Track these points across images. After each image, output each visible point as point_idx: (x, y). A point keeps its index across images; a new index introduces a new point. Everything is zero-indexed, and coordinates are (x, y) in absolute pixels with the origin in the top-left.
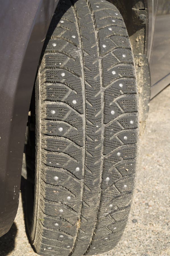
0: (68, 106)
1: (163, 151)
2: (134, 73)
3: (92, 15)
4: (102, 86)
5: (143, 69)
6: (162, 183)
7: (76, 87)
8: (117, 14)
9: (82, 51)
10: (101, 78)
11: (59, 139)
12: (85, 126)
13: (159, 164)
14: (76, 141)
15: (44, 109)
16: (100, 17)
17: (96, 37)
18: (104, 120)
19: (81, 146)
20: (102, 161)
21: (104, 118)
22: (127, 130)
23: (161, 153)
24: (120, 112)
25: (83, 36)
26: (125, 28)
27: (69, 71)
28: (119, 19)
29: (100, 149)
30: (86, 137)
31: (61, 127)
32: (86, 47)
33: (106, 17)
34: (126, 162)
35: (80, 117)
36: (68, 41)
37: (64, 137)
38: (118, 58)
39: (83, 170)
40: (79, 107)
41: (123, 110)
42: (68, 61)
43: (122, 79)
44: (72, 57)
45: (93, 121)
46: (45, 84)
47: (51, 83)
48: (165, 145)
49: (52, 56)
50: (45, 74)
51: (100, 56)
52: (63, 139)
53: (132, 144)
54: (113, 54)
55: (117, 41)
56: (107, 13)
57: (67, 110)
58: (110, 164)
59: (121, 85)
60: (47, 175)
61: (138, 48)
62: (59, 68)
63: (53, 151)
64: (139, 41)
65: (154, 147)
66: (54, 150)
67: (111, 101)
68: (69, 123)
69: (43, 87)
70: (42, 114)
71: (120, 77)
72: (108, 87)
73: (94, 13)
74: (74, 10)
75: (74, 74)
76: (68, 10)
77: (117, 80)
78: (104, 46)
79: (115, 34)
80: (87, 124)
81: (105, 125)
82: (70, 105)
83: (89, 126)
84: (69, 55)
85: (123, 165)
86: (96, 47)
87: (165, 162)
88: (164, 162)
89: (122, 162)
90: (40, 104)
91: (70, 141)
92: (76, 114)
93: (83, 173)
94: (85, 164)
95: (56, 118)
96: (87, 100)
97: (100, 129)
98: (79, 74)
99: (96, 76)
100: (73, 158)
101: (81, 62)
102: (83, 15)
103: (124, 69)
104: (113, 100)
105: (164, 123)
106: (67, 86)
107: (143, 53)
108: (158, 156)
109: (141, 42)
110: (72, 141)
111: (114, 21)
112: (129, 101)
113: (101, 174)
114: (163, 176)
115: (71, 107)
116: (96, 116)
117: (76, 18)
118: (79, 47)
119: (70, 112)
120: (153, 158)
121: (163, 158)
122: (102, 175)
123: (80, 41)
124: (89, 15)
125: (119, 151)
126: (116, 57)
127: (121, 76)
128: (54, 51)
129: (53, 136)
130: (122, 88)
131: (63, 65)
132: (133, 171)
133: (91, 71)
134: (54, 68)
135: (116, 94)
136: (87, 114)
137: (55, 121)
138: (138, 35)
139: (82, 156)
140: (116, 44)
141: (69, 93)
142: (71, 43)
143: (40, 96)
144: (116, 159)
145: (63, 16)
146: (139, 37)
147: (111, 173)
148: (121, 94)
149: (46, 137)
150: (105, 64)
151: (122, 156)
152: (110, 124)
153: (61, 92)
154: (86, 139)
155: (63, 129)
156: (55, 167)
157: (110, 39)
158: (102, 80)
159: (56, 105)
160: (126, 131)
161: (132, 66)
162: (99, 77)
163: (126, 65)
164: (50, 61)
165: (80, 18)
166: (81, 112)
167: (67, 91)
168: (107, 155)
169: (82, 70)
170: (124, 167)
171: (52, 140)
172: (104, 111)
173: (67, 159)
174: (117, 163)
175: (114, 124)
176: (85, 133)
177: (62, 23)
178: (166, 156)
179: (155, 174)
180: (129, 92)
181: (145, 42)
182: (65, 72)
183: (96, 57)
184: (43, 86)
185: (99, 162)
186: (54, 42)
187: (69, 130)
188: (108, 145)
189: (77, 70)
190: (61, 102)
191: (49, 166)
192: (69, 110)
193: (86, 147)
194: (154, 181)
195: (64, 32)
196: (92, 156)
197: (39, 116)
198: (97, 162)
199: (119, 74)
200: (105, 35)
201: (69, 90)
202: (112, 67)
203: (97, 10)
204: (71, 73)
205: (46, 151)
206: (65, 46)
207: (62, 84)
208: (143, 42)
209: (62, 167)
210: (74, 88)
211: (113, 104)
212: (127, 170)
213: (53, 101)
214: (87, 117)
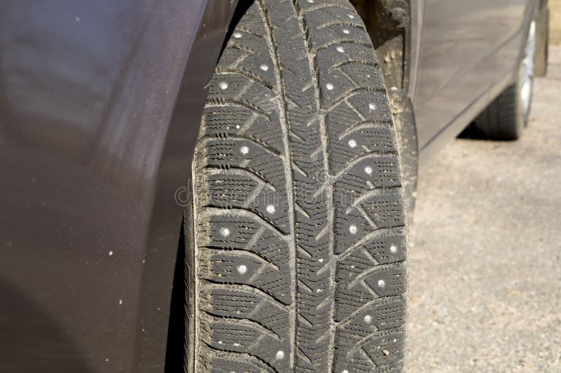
0: (256, 218)
1: (443, 288)
2: (394, 143)
3: (300, 18)
4: (327, 173)
5: (401, 120)
6: (447, 362)
7: (272, 176)
8: (352, 17)
9: (284, 98)
10: (326, 155)
11: (239, 290)
12: (294, 259)
13: (436, 317)
14: (276, 294)
15: (204, 225)
16: (318, 24)
17: (312, 68)
18: (335, 247)
19: (285, 305)
20: (333, 335)
21: (336, 242)
22: (384, 267)
23: (441, 293)
24: (368, 227)
25: (283, 66)
26: (370, 47)
27: (256, 141)
28: (357, 27)
29: (327, 309)
30: (297, 283)
31: (243, 264)
32: (291, 90)
33: (329, 24)
34: (384, 335)
35: (283, 240)
36: (252, 77)
37: (250, 286)
38: (360, 112)
39: (292, 355)
40: (281, 220)
41: (375, 223)
42: (255, 122)
43: (370, 156)
44: (261, 112)
45: (311, 250)
46: (205, 171)
47: (219, 168)
48: (448, 275)
49: (219, 109)
50: (205, 150)
51: (321, 107)
52: (246, 289)
53: (395, 295)
54: (349, 104)
55: (357, 74)
56: (331, 14)
57: (255, 227)
58: (350, 342)
59: (368, 170)
60: (213, 370)
61: (389, 76)
62: (235, 136)
63: (226, 317)
64: (392, 63)
65: (422, 281)
66: (228, 315)
67: (349, 205)
68: (260, 255)
69: (201, 177)
70: (201, 235)
71: (366, 153)
72: (340, 174)
73: (304, 15)
74: (261, 9)
75: (267, 148)
76: (249, 9)
77: (360, 159)
78: (330, 87)
79: (350, 60)
80: (299, 256)
81: (337, 256)
82: (261, 217)
83: (303, 260)
84: (256, 108)
85: (378, 342)
86: (311, 90)
87: (450, 314)
88: (447, 314)
89: (375, 336)
90: (195, 214)
91: (262, 293)
92: (274, 236)
93: (292, 361)
94: (295, 344)
95: (232, 245)
96: (298, 204)
97: (326, 265)
98: (279, 149)
99: (315, 151)
100: (269, 331)
101: (282, 121)
102: (282, 20)
103: (373, 134)
104: (353, 203)
105: (442, 225)
106: (254, 174)
107: (400, 87)
108: (434, 301)
109: (396, 63)
110: (268, 293)
111: (346, 32)
112: (388, 204)
113: (330, 363)
114: (447, 346)
115: (262, 220)
116: (317, 238)
117: (266, 25)
118: (276, 89)
119: (262, 232)
120: (422, 306)
121: (445, 306)
122: (334, 365)
123: (278, 77)
124: (293, 19)
125: (369, 313)
126: (355, 110)
127: (368, 151)
128: (224, 99)
129: (226, 283)
130: (371, 176)
131: (243, 130)
132: (399, 354)
133: (303, 143)
134: (225, 136)
135: (359, 190)
136: (297, 235)
137: (230, 252)
138: (390, 50)
139: (289, 326)
140: (353, 83)
141: (258, 190)
142: (259, 81)
143: (195, 196)
144: (363, 329)
145: (239, 24)
146: (392, 54)
147: (353, 360)
148: (369, 190)
149: (210, 286)
150: (332, 125)
151: (374, 322)
152: (349, 254)
153: (241, 187)
154: (297, 288)
155: (248, 268)
156: (230, 351)
157: (341, 71)
158: (328, 159)
159: (231, 216)
160: (382, 269)
161: (390, 126)
162: (321, 153)
163: (376, 126)
164: (216, 122)
165: (275, 27)
166: (286, 231)
167: (253, 186)
168: (342, 321)
169: (285, 140)
170: (379, 347)
171: (224, 293)
172: (335, 228)
173: (256, 334)
174: (364, 339)
175: (357, 253)
176: (295, 274)
177: (239, 39)
178: (450, 300)
179: (430, 342)
180: (385, 184)
181: (403, 65)
182: (248, 145)
183: (314, 111)
184: (200, 174)
185: (326, 336)
186: (223, 79)
187: (260, 271)
188: (346, 301)
189: (274, 141)
190: (242, 208)
191: (216, 349)
192: (259, 225)
193: (296, 306)
194: (429, 357)
195: (243, 59)
196: (311, 326)
197: (194, 240)
198: (322, 338)
199: (364, 145)
200: (331, 63)
201: (258, 183)
202: (348, 132)
203: (311, 9)
204: (261, 147)
205: (210, 317)
206: (246, 88)
207: (243, 171)
208: (401, 64)
209: (246, 351)
210: (269, 180)
211: (352, 212)
212: (387, 353)
213: (225, 208)
214: (298, 240)
